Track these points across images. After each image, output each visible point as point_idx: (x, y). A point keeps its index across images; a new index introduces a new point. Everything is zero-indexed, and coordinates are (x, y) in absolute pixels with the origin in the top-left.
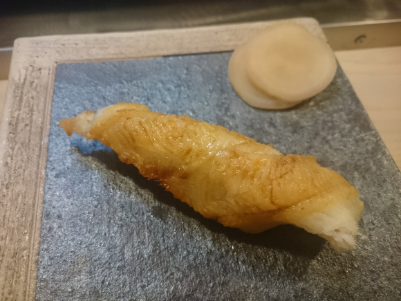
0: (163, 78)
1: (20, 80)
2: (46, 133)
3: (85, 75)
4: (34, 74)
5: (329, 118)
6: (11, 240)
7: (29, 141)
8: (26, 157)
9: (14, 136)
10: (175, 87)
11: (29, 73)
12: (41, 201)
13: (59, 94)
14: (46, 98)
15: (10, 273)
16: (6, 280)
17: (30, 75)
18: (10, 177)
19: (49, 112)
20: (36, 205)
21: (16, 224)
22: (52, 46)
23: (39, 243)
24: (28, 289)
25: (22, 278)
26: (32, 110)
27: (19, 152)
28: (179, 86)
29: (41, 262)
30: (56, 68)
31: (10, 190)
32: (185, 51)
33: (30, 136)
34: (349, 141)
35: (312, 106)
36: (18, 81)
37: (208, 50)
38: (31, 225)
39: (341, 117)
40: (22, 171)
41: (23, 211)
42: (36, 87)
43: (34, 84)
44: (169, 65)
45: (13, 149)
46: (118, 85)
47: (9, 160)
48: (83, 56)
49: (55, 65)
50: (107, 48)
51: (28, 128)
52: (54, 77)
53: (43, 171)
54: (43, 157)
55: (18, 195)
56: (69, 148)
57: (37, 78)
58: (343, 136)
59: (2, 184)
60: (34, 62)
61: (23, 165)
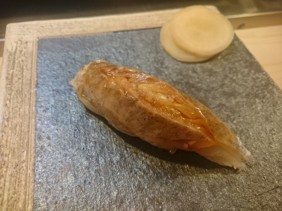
0: (115, 45)
1: (12, 50)
3: (59, 45)
4: (22, 46)
5: (234, 66)
6: (13, 155)
7: (22, 89)
8: (20, 100)
9: (10, 86)
10: (124, 51)
11: (18, 45)
12: (33, 128)
13: (41, 58)
14: (32, 61)
15: (13, 179)
16: (10, 185)
17: (20, 46)
18: (9, 114)
19: (35, 70)
20: (30, 132)
21: (16, 145)
22: (34, 27)
23: (35, 157)
24: (28, 190)
25: (23, 183)
26: (22, 69)
27: (15, 96)
28: (126, 50)
29: (37, 170)
30: (38, 42)
31: (10, 122)
32: (128, 28)
33: (22, 86)
34: (249, 79)
35: (220, 59)
36: (11, 51)
37: (144, 27)
38: (28, 145)
39: (240, 65)
40: (18, 109)
41: (20, 136)
42: (25, 54)
43: (23, 53)
44: (119, 37)
45: (10, 95)
46: (84, 51)
47: (8, 102)
48: (57, 33)
49: (37, 39)
50: (73, 28)
51: (20, 81)
52: (37, 47)
53: (34, 108)
54: (33, 99)
55: (16, 126)
56: (52, 93)
57: (25, 48)
58: (244, 76)
59: (4, 119)
60: (22, 38)
61: (19, 105)
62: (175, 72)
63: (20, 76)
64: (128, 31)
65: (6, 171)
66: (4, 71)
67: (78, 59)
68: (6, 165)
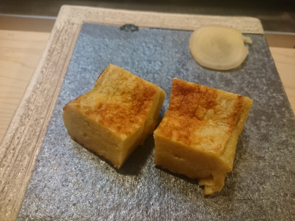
0: (147, 40)
1: (60, 28)
2: (69, 59)
3: (99, 31)
4: (69, 26)
5: (254, 81)
6: (36, 111)
7: (58, 62)
8: (54, 70)
9: (50, 58)
10: (153, 47)
11: (66, 25)
12: (57, 95)
13: (81, 39)
15: (31, 129)
16: (28, 132)
17: (67, 26)
18: (43, 79)
19: (73, 49)
20: (54, 97)
21: (41, 104)
22: (83, 12)
23: (52, 117)
25: (38, 134)
26: (63, 46)
27: (51, 67)
28: (156, 46)
29: (50, 127)
30: (83, 25)
31: (41, 86)
32: (164, 27)
33: (59, 60)
34: (264, 97)
35: (243, 72)
37: (180, 28)
38: (49, 106)
40: (50, 77)
41: (46, 99)
43: (68, 32)
44: (153, 34)
45: (48, 64)
46: (118, 40)
47: (44, 70)
48: (100, 20)
49: (82, 23)
50: (116, 18)
51: (59, 55)
52: (80, 29)
53: (62, 79)
54: (64, 72)
55: (45, 89)
56: (80, 70)
57: (70, 28)
58: (260, 93)
59: (38, 82)
60: (70, 19)
61: (52, 74)
62: (193, 75)
63: (59, 51)
64: (163, 29)
65: (28, 122)
66: (49, 44)
67: (110, 46)
68: (29, 117)
